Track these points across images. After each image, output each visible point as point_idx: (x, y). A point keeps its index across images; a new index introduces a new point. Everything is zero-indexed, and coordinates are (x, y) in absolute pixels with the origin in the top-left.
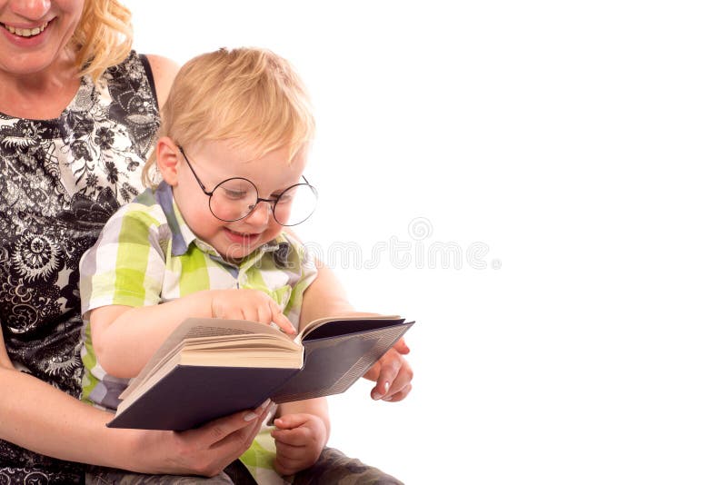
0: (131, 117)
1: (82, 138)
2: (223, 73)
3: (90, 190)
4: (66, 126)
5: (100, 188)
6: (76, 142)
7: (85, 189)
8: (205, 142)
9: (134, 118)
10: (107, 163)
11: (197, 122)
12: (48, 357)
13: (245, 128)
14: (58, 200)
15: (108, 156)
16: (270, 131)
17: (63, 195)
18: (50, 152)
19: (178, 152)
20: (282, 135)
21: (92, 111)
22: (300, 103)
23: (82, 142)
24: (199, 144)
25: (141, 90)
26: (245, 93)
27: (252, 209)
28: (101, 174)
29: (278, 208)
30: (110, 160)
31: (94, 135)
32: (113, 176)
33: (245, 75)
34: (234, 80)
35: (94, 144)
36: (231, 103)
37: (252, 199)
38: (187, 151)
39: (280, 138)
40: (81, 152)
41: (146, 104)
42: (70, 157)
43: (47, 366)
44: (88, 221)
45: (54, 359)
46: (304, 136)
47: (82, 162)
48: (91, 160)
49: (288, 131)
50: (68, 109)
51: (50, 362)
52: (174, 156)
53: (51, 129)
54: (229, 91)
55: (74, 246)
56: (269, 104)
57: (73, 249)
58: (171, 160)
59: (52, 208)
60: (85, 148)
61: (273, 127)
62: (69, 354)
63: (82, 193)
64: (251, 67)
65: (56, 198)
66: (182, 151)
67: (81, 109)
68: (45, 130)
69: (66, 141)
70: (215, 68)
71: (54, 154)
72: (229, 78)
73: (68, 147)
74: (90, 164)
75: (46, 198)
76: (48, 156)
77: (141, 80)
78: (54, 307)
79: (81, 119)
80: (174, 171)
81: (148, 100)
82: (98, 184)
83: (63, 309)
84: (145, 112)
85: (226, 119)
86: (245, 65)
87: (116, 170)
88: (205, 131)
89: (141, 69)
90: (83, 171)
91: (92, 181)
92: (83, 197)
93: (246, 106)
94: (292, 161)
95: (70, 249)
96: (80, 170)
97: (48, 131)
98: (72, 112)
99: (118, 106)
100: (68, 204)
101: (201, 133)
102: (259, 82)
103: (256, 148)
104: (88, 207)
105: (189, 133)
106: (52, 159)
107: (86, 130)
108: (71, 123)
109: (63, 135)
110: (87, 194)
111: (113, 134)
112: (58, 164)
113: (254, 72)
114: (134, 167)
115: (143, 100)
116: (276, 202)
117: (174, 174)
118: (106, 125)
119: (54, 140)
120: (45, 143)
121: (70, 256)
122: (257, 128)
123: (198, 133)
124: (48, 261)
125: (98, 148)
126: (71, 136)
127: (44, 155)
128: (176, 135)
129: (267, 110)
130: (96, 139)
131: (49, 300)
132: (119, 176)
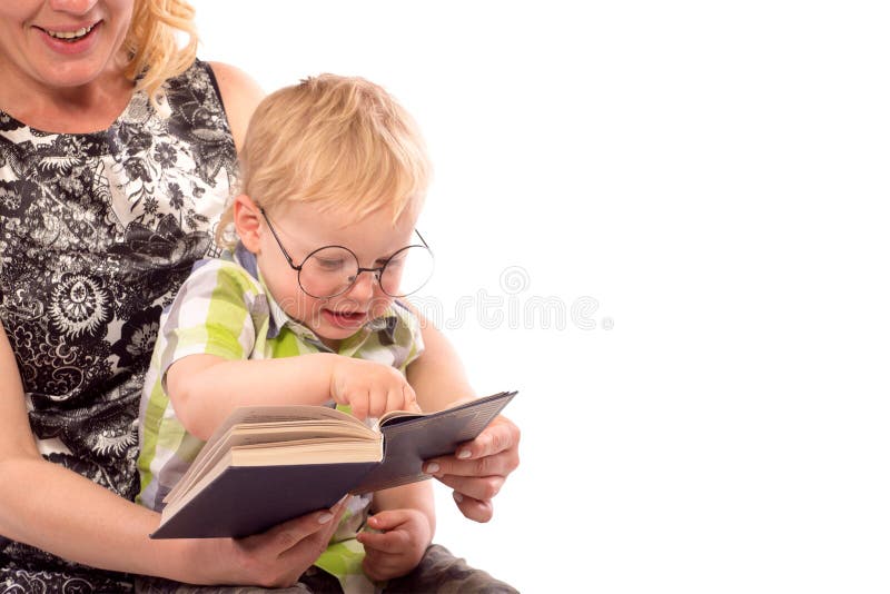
0: (196, 132)
1: (138, 155)
2: (307, 116)
3: (149, 217)
4: (117, 141)
5: (161, 215)
6: (131, 159)
7: (142, 217)
8: (291, 203)
9: (199, 132)
10: (170, 184)
11: (279, 179)
12: (98, 431)
13: (336, 186)
14: (109, 232)
15: (170, 176)
16: (368, 189)
17: (114, 224)
18: (98, 172)
19: (258, 214)
20: (383, 191)
21: (149, 124)
22: (404, 148)
23: (139, 160)
24: (283, 206)
25: (207, 102)
26: (335, 140)
27: (353, 281)
28: (162, 197)
29: (385, 278)
30: (173, 181)
31: (152, 151)
32: (177, 201)
33: (335, 118)
34: (320, 124)
35: (153, 162)
36: (319, 152)
37: (351, 269)
38: (270, 213)
39: (380, 196)
40: (137, 171)
41: (214, 118)
42: (123, 177)
43: (95, 442)
44: (146, 253)
45: (105, 433)
46: (410, 190)
47: (138, 184)
48: (149, 180)
49: (391, 184)
50: (120, 120)
51: (101, 437)
52: (254, 218)
53: (97, 144)
54: (314, 139)
55: (126, 292)
56: (365, 153)
57: (124, 295)
58: (252, 221)
59: (101, 244)
60: (143, 167)
61: (372, 181)
62: (125, 429)
63: (138, 221)
64: (341, 105)
65: (106, 230)
66: (263, 212)
67: (135, 121)
68: (90, 145)
69: (118, 157)
70: (298, 109)
71: (103, 174)
72: (314, 123)
73: (120, 166)
74: (148, 186)
75: (92, 232)
76: (96, 177)
77: (206, 90)
78: (104, 367)
79: (136, 132)
80: (256, 235)
81: (216, 114)
82: (159, 211)
83: (115, 369)
84: (213, 127)
85: (313, 174)
86: (333, 105)
87: (181, 193)
88: (289, 190)
89: (205, 77)
90: (140, 195)
91: (151, 206)
92: (140, 227)
93: (336, 157)
94: (397, 222)
95: (119, 295)
96: (136, 194)
97: (94, 147)
98: (125, 124)
99: (180, 118)
100: (121, 235)
101: (285, 192)
102: (351, 125)
103: (352, 210)
104: (146, 238)
105: (270, 192)
106: (102, 180)
107: (143, 145)
108: (124, 137)
109: (114, 151)
110: (145, 222)
111: (175, 152)
112: (108, 186)
113: (345, 111)
114: (200, 194)
115: (211, 114)
116: (382, 271)
117: (256, 239)
118: (166, 140)
119: (102, 158)
120: (91, 162)
121: (120, 304)
122: (352, 184)
123: (281, 192)
124: (93, 311)
125: (158, 166)
126: (124, 152)
127: (92, 176)
128: (255, 192)
129: (363, 160)
130: (156, 156)
131: (97, 358)
132: (185, 200)
